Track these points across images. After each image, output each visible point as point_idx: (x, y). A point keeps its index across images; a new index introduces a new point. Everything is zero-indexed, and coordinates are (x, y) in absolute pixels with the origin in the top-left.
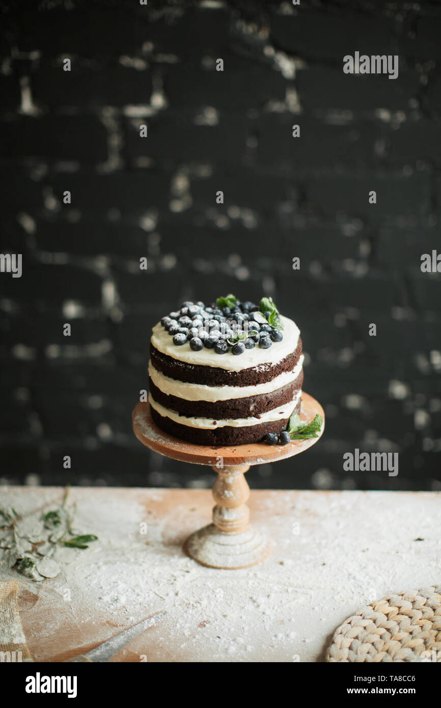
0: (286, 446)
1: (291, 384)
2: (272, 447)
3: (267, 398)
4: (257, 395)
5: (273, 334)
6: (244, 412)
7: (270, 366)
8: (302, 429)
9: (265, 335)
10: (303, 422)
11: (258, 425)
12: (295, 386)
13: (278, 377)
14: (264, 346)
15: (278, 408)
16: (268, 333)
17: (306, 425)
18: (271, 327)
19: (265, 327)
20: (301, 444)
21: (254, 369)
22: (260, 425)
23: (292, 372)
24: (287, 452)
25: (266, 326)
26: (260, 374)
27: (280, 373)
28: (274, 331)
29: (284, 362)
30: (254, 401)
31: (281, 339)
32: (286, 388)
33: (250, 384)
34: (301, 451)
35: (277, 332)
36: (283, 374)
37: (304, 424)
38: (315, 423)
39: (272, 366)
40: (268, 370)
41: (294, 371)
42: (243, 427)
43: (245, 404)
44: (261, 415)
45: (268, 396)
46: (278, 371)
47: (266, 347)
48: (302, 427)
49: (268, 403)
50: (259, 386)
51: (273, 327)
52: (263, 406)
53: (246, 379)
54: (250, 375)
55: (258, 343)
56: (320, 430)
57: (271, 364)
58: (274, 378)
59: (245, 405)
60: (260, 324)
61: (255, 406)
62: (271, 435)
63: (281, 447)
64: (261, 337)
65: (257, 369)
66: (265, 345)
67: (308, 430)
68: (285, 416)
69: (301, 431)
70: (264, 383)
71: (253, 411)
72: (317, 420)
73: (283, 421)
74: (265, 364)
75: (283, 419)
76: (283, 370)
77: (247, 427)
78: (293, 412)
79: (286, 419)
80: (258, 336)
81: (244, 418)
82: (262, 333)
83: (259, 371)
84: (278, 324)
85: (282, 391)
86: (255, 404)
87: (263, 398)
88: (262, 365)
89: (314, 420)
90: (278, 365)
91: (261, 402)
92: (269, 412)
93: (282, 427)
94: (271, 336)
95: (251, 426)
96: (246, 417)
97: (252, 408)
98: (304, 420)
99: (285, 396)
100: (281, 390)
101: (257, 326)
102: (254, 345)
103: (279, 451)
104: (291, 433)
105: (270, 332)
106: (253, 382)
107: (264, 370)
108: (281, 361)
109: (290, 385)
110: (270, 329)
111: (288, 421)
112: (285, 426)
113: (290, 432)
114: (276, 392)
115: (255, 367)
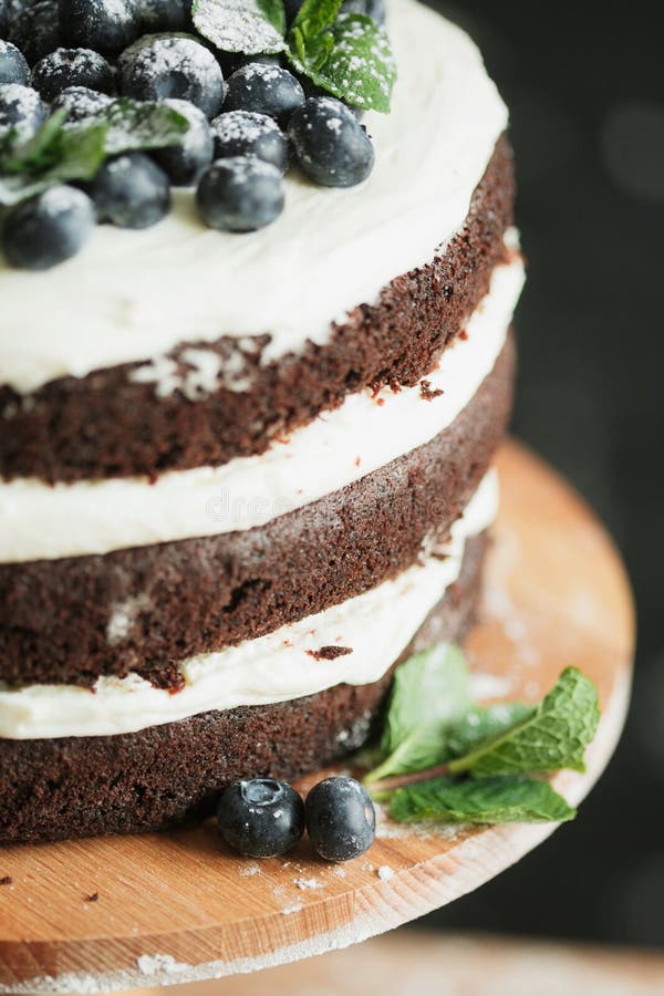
0: (340, 871)
1: (414, 463)
2: (254, 869)
3: (228, 564)
4: (162, 546)
5: (303, 133)
6: (66, 647)
7: (253, 359)
8: (467, 749)
9: (252, 133)
10: (486, 687)
11: (163, 729)
12: (440, 477)
13: (316, 424)
14: (229, 219)
15: (309, 621)
16: (271, 125)
17: (502, 715)
18: (303, 80)
19: (258, 79)
20: (441, 858)
21: (143, 375)
22: (177, 726)
23: (417, 389)
24: (347, 914)
25: (270, 72)
26: (185, 411)
27: (332, 399)
28: (312, 109)
29: (364, 327)
30: (139, 581)
31: (358, 170)
32: (373, 493)
33: (113, 471)
34: (444, 901)
35: (334, 124)
36: (357, 403)
37: (482, 708)
38: (549, 721)
39: (271, 354)
40: (241, 386)
41: (434, 380)
42: (61, 742)
43: (74, 596)
44: (192, 668)
45: (241, 548)
46: (313, 386)
47: (242, 222)
48: (472, 735)
49: (238, 596)
50: (175, 483)
51: (319, 80)
52: (204, 610)
53: (86, 439)
54: (112, 414)
55: (192, 190)
56: (579, 766)
57: (266, 340)
58: (288, 427)
59: (77, 609)
60: (231, 62)
61: (144, 618)
62: (253, 791)
63: (311, 882)
64: (222, 149)
65: (165, 379)
66: (235, 209)
67: (501, 765)
68: (362, 669)
69: (456, 766)
70: (215, 463)
71: (131, 644)
72: (563, 709)
73: (342, 698)
74: (224, 346)
75: (343, 685)
76: (353, 380)
77: (90, 742)
78: (422, 630)
79: (369, 686)
80: (195, 141)
81: (72, 681)
82: (234, 125)
83: (178, 393)
84: (355, 63)
85: (345, 512)
86: (145, 601)
87: (204, 561)
88: (203, 345)
89: (549, 702)
90: (317, 349)
91: (187, 591)
92: (249, 647)
93: (333, 731)
94: (290, 147)
95: (117, 738)
96: (84, 678)
97: (120, 625)
98: (498, 671)
99: (364, 550)
100: (331, 508)
101: (207, 70)
102: (164, 205)
103: (292, 908)
104: (391, 776)
105: (285, 117)
106: (135, 455)
107: (211, 384)
108: (342, 320)
109: (401, 475)
110: (292, 94)
111: (379, 693)
112: (362, 725)
113: (391, 766)
114: (299, 524)
115: (148, 363)
